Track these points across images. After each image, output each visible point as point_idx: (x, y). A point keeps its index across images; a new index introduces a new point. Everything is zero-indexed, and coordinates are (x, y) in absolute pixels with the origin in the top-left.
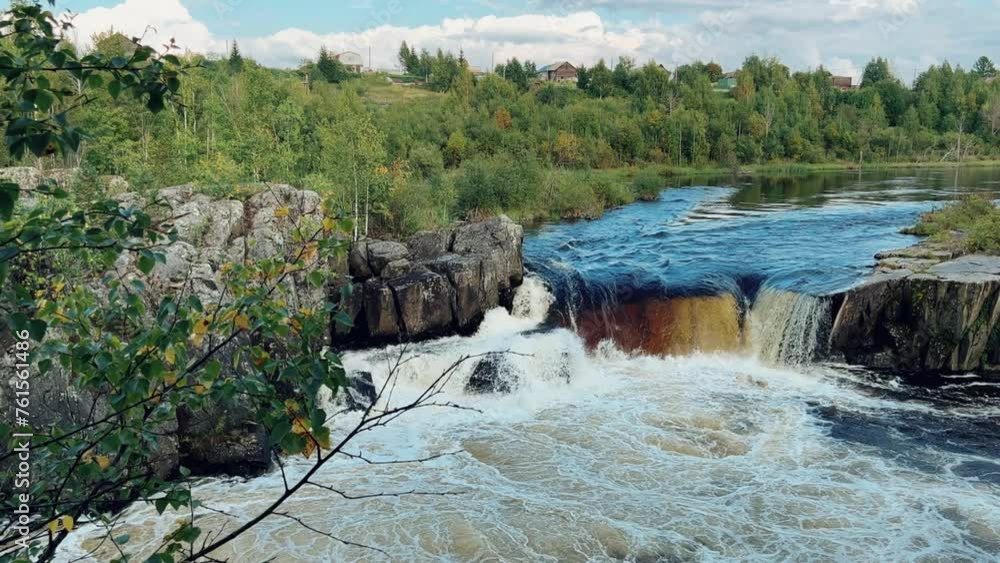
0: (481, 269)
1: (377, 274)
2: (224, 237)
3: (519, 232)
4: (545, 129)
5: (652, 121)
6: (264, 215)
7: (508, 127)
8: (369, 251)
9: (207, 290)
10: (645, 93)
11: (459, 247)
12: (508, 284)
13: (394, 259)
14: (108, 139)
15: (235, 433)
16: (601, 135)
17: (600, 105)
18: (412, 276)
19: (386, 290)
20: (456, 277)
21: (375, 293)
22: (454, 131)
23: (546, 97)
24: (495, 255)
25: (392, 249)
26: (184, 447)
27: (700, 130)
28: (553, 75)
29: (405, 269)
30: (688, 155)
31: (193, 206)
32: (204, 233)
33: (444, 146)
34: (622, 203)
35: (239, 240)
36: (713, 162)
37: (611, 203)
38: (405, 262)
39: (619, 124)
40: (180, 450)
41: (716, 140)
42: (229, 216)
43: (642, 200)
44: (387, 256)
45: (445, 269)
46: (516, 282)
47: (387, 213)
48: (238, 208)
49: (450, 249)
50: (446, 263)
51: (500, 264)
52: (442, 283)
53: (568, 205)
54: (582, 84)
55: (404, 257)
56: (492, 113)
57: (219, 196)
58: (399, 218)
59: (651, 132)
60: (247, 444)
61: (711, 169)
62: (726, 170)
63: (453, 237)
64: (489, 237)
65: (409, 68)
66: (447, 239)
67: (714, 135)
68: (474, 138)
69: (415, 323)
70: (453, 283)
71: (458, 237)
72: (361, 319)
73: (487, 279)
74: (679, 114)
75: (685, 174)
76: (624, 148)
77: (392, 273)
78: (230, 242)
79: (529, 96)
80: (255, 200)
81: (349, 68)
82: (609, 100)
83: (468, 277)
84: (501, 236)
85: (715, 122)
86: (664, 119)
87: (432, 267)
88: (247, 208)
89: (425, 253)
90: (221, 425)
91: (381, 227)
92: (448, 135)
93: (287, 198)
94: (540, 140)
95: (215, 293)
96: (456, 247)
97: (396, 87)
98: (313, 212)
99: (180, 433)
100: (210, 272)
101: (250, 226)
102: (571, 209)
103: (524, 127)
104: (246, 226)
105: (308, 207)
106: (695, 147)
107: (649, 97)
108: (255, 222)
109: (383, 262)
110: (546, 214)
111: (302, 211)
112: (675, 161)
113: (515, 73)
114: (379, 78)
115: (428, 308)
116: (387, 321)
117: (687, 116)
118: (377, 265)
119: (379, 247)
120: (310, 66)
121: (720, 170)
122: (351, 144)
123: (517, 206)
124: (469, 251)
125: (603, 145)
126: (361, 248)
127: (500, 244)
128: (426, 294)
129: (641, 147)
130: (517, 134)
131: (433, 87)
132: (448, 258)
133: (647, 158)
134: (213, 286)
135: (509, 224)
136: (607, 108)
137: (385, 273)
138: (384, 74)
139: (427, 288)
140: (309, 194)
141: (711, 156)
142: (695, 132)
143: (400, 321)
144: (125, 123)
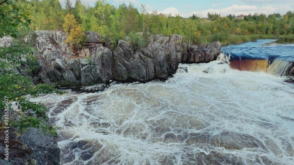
0: (211, 52)
1: (192, 51)
2: (165, 43)
3: (220, 45)
4: (234, 27)
5: (259, 26)
6: (172, 39)
7: (226, 27)
8: (191, 47)
9: (161, 51)
10: (259, 20)
11: (208, 47)
12: (216, 54)
13: (195, 48)
14: (153, 28)
15: (162, 74)
16: (246, 28)
17: (248, 23)
18: (198, 52)
19: (192, 54)
20: (206, 52)
21: (191, 54)
22: (215, 27)
23: (236, 21)
24: (215, 49)
25: (195, 47)
26: (155, 75)
27: (271, 27)
28: (239, 17)
29: (197, 50)
30: (267, 33)
31: (161, 37)
32: (162, 42)
33: (212, 30)
34: (247, 41)
35: (168, 43)
36: (273, 35)
37: (244, 41)
38: (197, 49)
39: (251, 26)
40: (154, 75)
41: (274, 29)
42: (166, 39)
43: (252, 41)
44: (194, 48)
45: (204, 51)
46: (218, 54)
47: (195, 41)
48: (168, 38)
49: (206, 48)
50: (204, 50)
51: (216, 50)
52: (203, 53)
53: (234, 41)
54: (244, 19)
55: (197, 48)
56: (223, 24)
57: (165, 36)
58: (198, 42)
59: (259, 28)
60: (164, 76)
61: (272, 36)
62: (276, 36)
63: (207, 45)
64: (214, 45)
65: (209, 17)
66: (206, 46)
67: (274, 28)
68: (218, 29)
69: (197, 60)
70: (205, 54)
71: (208, 45)
72: (188, 59)
73: (212, 53)
74: (267, 24)
75: (265, 37)
76: (251, 31)
77: (194, 51)
78: (166, 44)
79: (232, 21)
80: (171, 37)
81: (198, 17)
82: (250, 22)
83: (208, 52)
84: (217, 45)
85: (275, 26)
86: (262, 25)
87: (202, 50)
88: (170, 38)
89: (202, 48)
90: (160, 72)
91: (194, 43)
92: (213, 28)
93: (177, 37)
94: (232, 29)
95: (162, 51)
96: (207, 47)
97: (206, 20)
98: (180, 39)
99: (155, 72)
100: (162, 48)
101: (170, 41)
102: (235, 42)
103: (229, 27)
104: (169, 41)
105: (180, 38)
106: (269, 31)
107: (260, 21)
108: (171, 40)
109: (193, 49)
110: (229, 43)
111: (178, 39)
112: (263, 34)
113: (230, 17)
114: (203, 19)
115: (200, 58)
116: (192, 59)
117: (268, 24)
118: (192, 49)
119: (193, 46)
120: (191, 17)
121: (274, 36)
122: (190, 28)
123: (223, 41)
124: (210, 48)
125: (247, 30)
126: (189, 47)
127: (216, 47)
128: (200, 55)
129: (255, 31)
130: (228, 28)
131: (213, 20)
132: (205, 49)
133: (256, 33)
134: (162, 50)
135: (219, 43)
136: (249, 23)
137: (193, 51)
138: (204, 18)
139: (200, 54)
140: (180, 36)
141: (273, 33)
142: (269, 28)
143: (194, 60)
144: (156, 25)
